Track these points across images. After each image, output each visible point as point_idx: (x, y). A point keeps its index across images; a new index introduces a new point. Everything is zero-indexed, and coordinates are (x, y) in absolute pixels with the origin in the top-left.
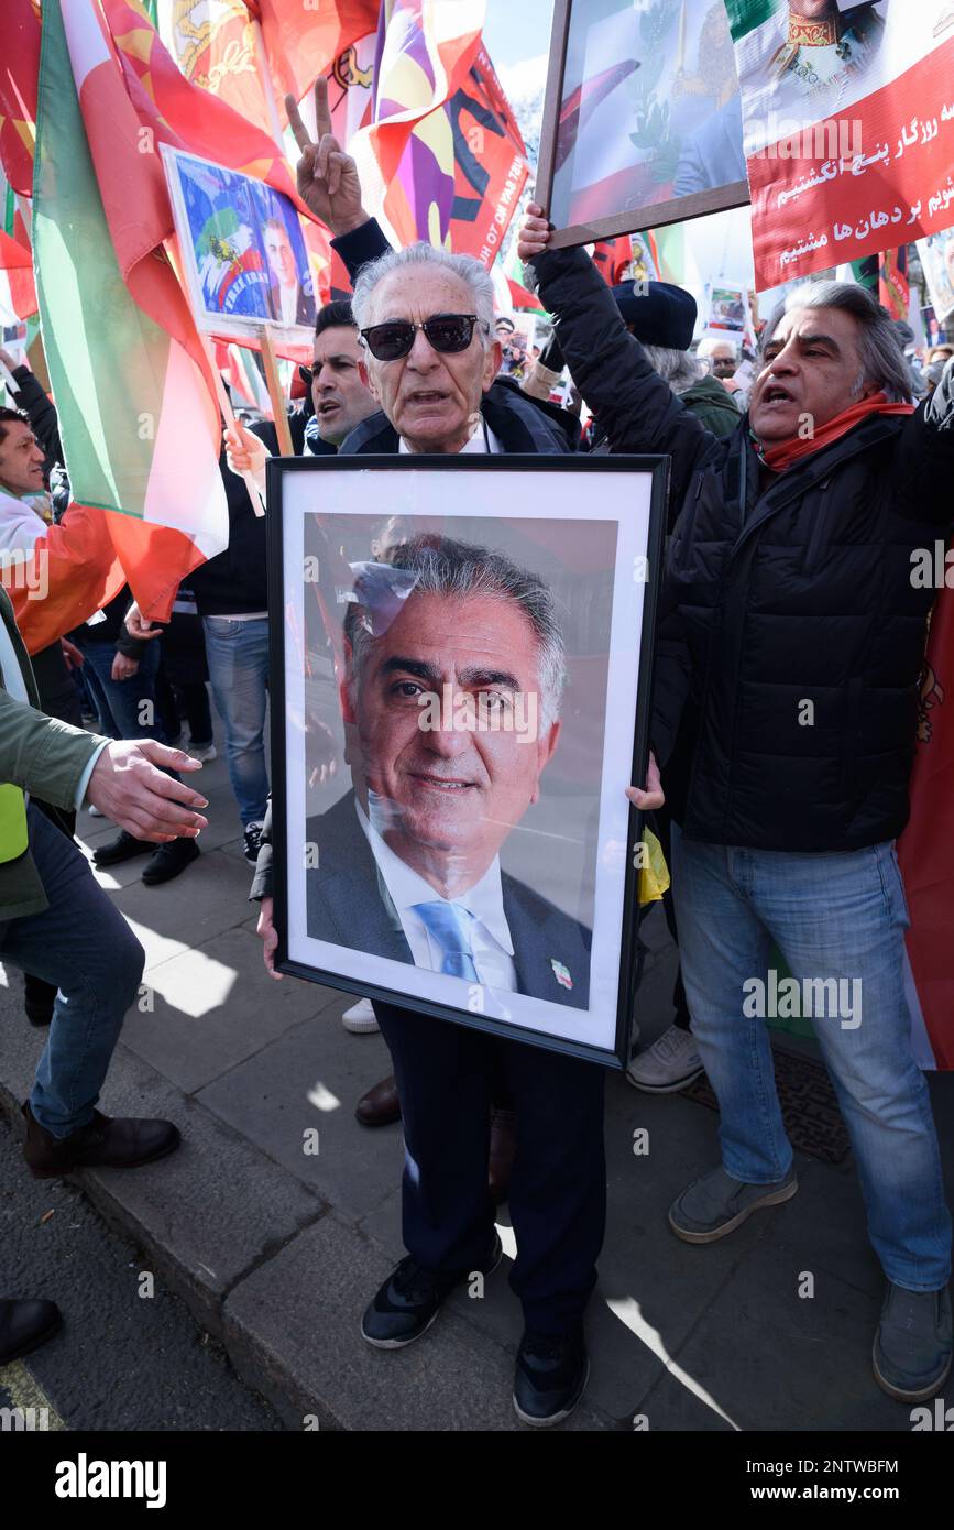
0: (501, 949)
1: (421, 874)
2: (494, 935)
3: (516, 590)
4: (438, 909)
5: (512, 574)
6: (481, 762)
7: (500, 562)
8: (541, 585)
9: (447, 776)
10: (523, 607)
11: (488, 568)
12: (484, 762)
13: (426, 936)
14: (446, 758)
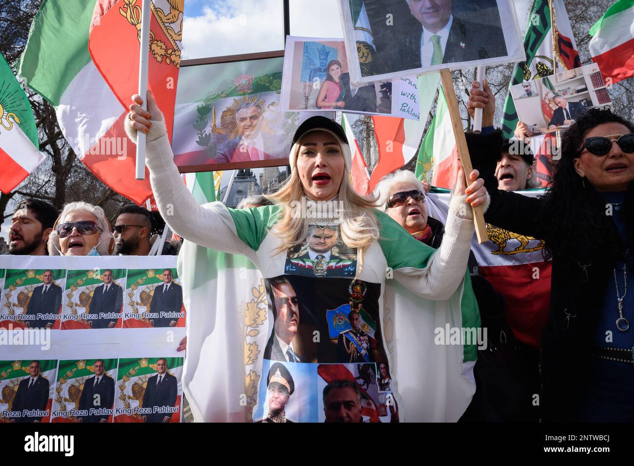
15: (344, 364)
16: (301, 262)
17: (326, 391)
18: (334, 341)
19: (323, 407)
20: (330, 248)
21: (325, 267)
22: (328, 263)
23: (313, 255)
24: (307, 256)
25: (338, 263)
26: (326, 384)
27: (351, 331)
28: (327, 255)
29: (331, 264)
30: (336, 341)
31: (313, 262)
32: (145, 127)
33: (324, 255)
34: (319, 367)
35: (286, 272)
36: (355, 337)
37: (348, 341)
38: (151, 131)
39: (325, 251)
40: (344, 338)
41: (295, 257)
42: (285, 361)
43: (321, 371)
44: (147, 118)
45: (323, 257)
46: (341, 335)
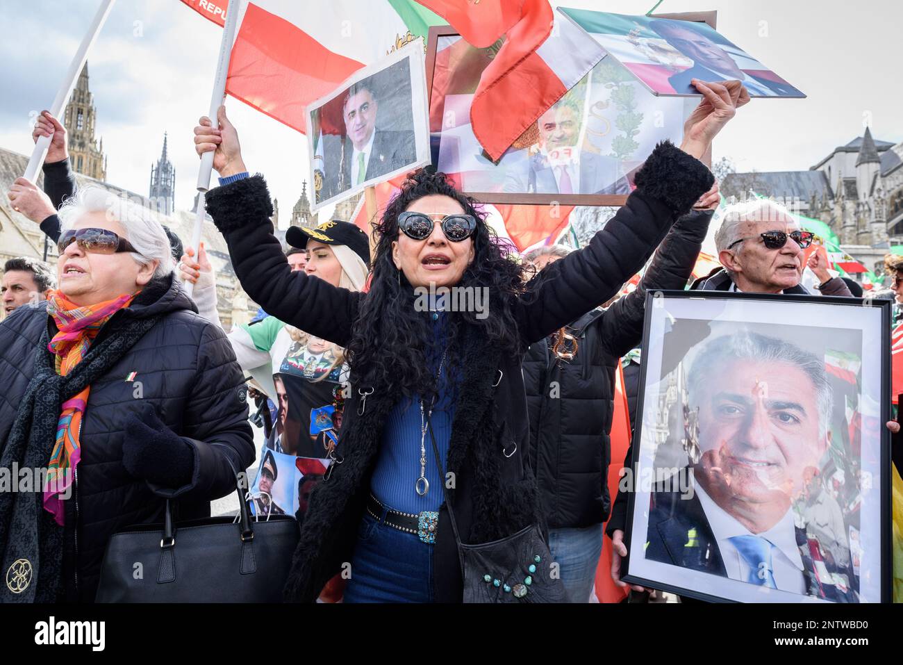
0: (793, 565)
1: (736, 518)
2: (789, 557)
3: (800, 361)
4: (747, 540)
5: (798, 352)
6: (780, 452)
7: (791, 346)
8: (817, 359)
9: (757, 459)
10: (805, 369)
11: (783, 349)
12: (782, 451)
13: (738, 559)
14: (756, 448)
15: (321, 460)
16: (295, 362)
17: (302, 482)
18: (313, 437)
19: (298, 496)
20: (323, 352)
21: (314, 369)
22: (318, 365)
23: (307, 355)
24: (302, 357)
25: (325, 366)
26: (302, 476)
27: (332, 430)
28: (319, 357)
29: (319, 367)
30: (315, 438)
31: (305, 363)
32: (193, 278)
33: (316, 357)
34: (297, 460)
35: (281, 370)
36: (335, 435)
37: (328, 439)
38: (199, 280)
39: (318, 353)
40: (324, 435)
41: (293, 356)
42: (274, 450)
43: (299, 463)
44: (196, 268)
45: (315, 359)
46: (322, 433)
